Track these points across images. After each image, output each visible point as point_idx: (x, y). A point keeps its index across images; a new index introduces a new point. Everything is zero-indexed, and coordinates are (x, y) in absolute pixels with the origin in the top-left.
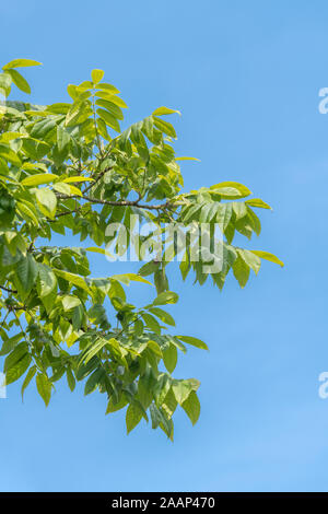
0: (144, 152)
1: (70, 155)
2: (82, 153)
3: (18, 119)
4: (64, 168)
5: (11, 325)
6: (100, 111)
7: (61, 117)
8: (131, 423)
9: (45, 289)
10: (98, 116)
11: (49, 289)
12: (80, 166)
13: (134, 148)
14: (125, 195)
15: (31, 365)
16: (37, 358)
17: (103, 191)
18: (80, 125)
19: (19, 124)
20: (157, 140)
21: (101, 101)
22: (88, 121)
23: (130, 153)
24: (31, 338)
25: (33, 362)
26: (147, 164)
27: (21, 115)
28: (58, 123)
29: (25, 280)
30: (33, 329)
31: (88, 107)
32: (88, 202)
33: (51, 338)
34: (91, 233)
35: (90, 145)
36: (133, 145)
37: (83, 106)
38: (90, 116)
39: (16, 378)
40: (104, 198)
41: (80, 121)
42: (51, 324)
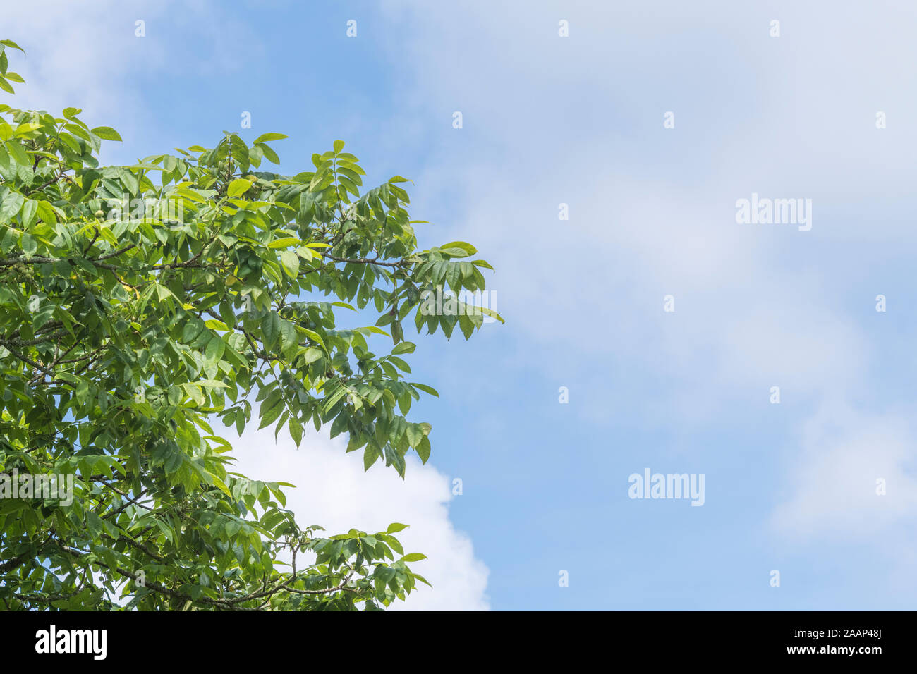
0: (381, 215)
1: (314, 219)
2: (325, 217)
3: (268, 189)
4: (309, 231)
5: (266, 373)
6: (340, 178)
7: (306, 186)
8: (369, 462)
9: (287, 343)
10: (339, 183)
11: (290, 343)
12: (324, 228)
13: (372, 211)
14: (364, 254)
15: (285, 410)
16: (289, 404)
17: (344, 251)
18: (323, 191)
19: (269, 192)
20: (392, 205)
21: (341, 170)
22: (330, 187)
23: (368, 216)
24: (284, 385)
25: (286, 408)
26: (384, 226)
27: (269, 184)
28: (304, 191)
29: (269, 334)
30: (286, 377)
31: (329, 174)
32: (331, 260)
33: (301, 386)
34: (334, 289)
35: (333, 209)
36: (370, 209)
37: (325, 174)
38: (333, 183)
39: (271, 422)
40: (347, 256)
41: (323, 187)
42: (301, 372)
